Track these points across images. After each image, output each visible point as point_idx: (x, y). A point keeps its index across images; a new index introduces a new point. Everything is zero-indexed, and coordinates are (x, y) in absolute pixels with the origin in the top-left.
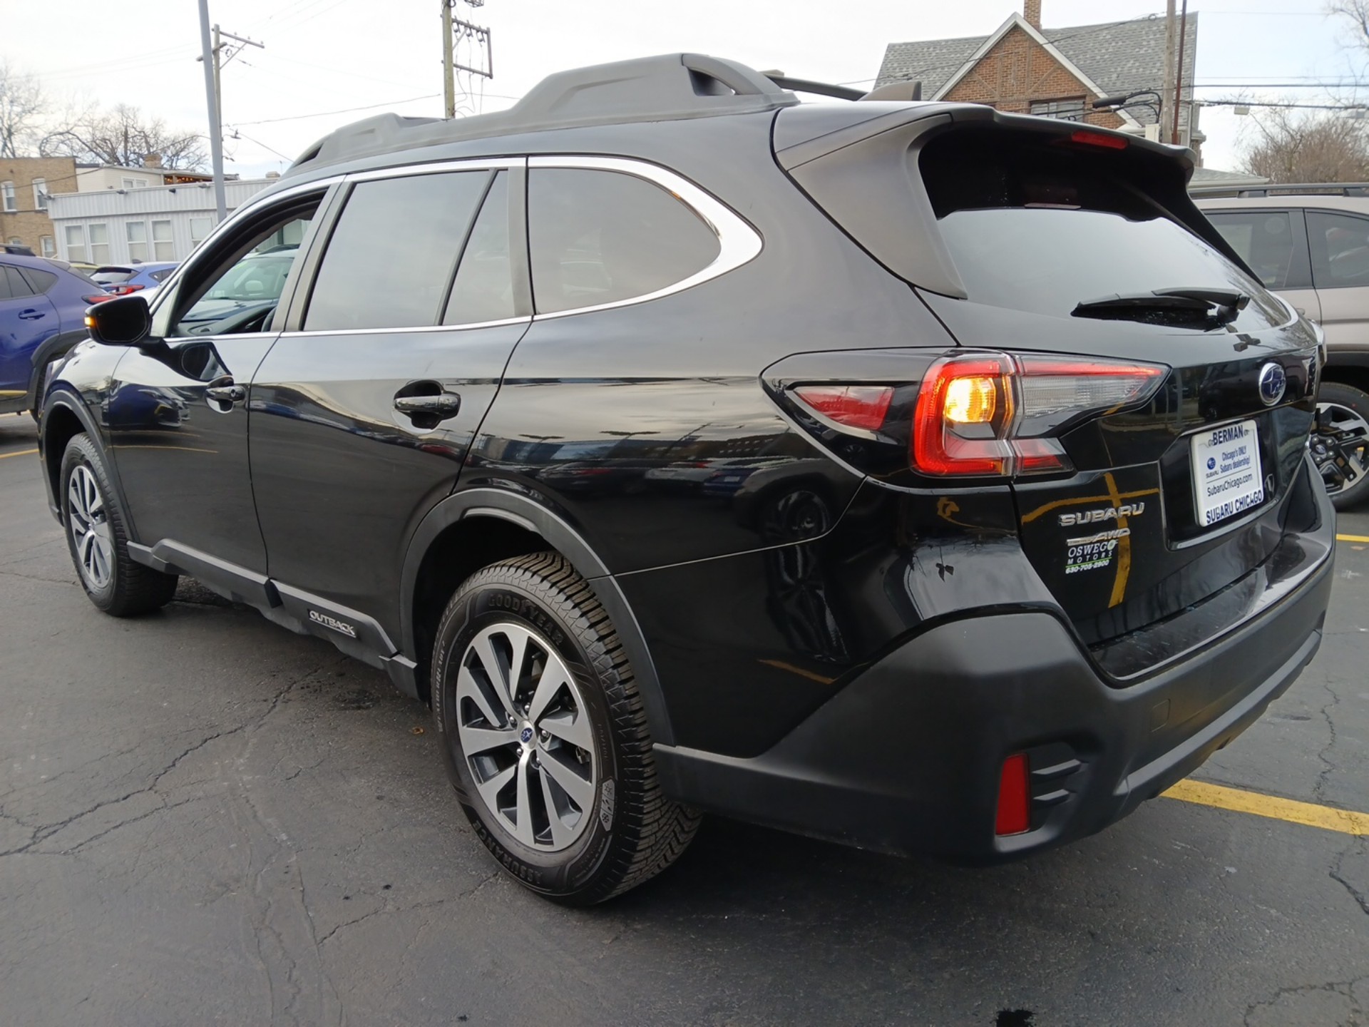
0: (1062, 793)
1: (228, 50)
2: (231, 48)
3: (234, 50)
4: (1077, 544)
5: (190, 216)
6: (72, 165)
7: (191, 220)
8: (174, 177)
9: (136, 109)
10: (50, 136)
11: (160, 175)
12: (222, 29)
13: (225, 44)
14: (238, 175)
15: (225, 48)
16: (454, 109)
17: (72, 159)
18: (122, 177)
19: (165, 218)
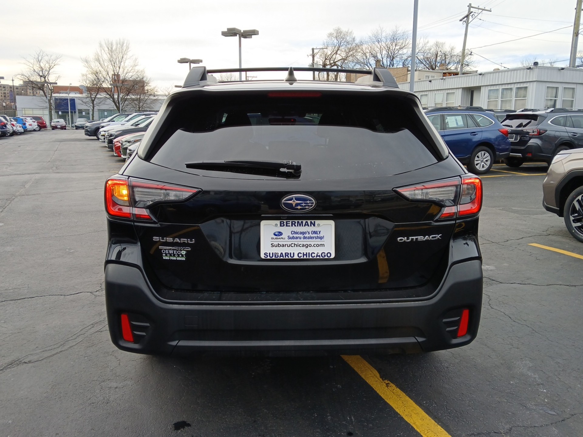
0: (144, 334)
1: (473, 15)
2: (475, 14)
3: (476, 15)
4: (166, 249)
5: (436, 92)
6: (407, 70)
7: (435, 94)
8: (447, 73)
9: (443, 44)
10: (408, 58)
11: (441, 73)
12: (472, 5)
13: (472, 12)
14: (477, 71)
15: (472, 14)
16: (578, 33)
17: (407, 68)
18: (425, 75)
19: (426, 93)
